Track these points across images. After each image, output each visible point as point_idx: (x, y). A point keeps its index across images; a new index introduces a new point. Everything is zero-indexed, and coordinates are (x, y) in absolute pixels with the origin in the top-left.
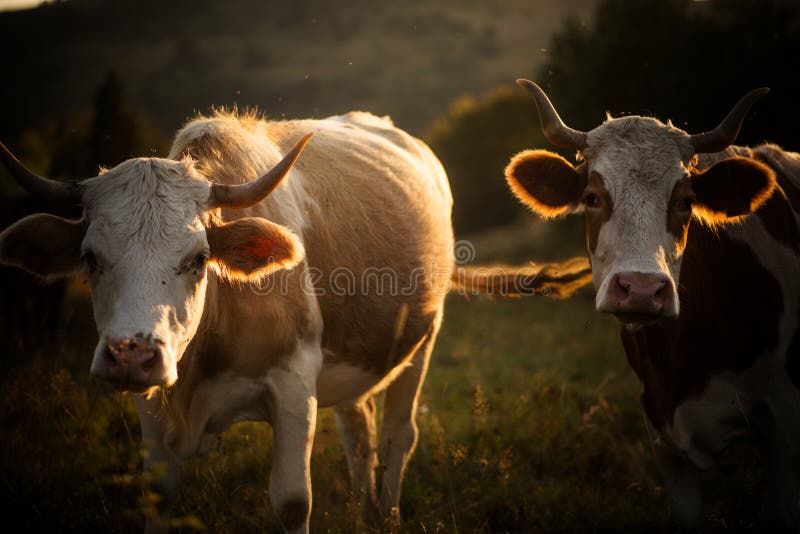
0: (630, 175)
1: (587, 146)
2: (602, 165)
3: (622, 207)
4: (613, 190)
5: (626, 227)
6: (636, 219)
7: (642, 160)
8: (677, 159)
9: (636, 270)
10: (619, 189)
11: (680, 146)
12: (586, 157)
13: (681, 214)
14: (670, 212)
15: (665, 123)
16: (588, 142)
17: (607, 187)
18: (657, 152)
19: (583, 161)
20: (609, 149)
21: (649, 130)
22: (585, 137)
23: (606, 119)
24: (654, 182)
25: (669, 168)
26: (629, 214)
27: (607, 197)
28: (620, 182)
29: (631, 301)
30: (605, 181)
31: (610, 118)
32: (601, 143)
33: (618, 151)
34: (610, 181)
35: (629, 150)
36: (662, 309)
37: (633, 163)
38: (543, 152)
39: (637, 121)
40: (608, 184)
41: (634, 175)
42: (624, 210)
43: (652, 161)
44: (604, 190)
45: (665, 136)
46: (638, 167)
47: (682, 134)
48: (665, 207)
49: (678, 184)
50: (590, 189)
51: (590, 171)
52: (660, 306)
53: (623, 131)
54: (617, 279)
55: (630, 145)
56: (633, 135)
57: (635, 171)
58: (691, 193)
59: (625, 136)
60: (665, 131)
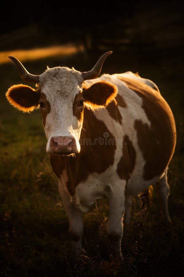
0: (57, 93)
1: (39, 81)
2: (45, 90)
3: (54, 108)
4: (50, 100)
5: (56, 116)
6: (59, 113)
7: (62, 86)
8: (76, 84)
9: (60, 136)
10: (53, 100)
11: (77, 79)
12: (40, 86)
13: (79, 108)
14: (74, 108)
15: (71, 68)
16: (40, 80)
17: (48, 99)
18: (68, 82)
19: (38, 88)
20: (48, 82)
21: (64, 73)
22: (38, 77)
23: (47, 69)
24: (66, 96)
25: (73, 89)
26: (57, 110)
27: (48, 104)
28: (53, 97)
29: (59, 149)
30: (47, 97)
31: (48, 69)
32: (45, 80)
33: (52, 83)
34: (49, 97)
35: (56, 82)
36: (72, 150)
37: (58, 88)
38: (22, 85)
39: (59, 69)
40: (48, 98)
41: (58, 93)
42: (55, 109)
43: (66, 86)
44: (47, 101)
45: (71, 75)
46: (60, 89)
47: (78, 73)
48: (72, 106)
49: (77, 96)
50: (41, 100)
51: (41, 92)
52: (71, 149)
53: (53, 74)
54: (52, 139)
55: (56, 80)
56: (57, 75)
57: (58, 91)
58: (83, 98)
59: (55, 76)
60: (71, 72)
